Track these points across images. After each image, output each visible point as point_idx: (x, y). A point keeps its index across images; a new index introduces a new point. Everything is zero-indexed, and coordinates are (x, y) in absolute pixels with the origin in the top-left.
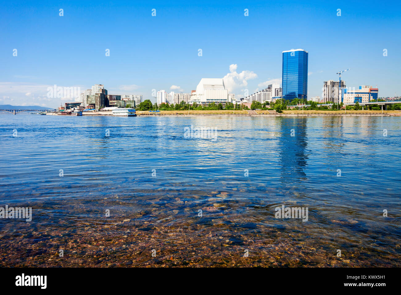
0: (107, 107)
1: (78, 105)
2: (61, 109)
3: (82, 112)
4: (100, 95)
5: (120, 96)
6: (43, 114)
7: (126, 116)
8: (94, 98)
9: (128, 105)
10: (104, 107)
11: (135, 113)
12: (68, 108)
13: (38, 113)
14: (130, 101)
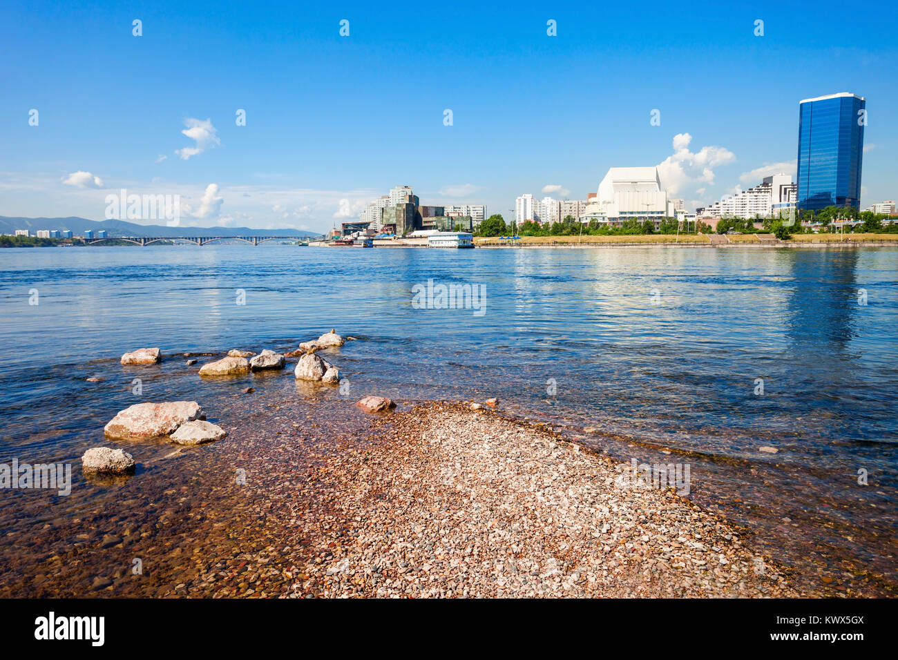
0: (417, 230)
1: (364, 228)
2: (334, 235)
3: (373, 240)
4: (404, 207)
5: (443, 208)
6: (303, 245)
7: (455, 247)
8: (394, 213)
9: (459, 225)
10: (413, 231)
11: (472, 241)
12: (347, 232)
13: (293, 243)
14: (462, 218)
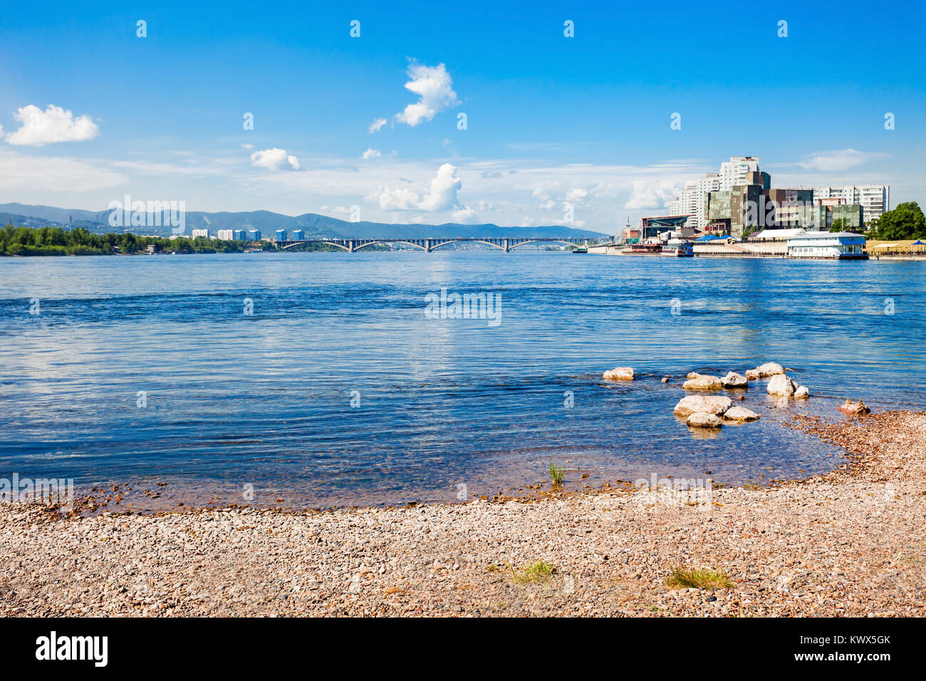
0: (767, 228)
1: (678, 225)
2: (629, 236)
3: (693, 244)
4: (746, 191)
5: (811, 192)
6: (580, 252)
7: (834, 258)
8: (728, 202)
9: (839, 220)
10: (760, 231)
11: (864, 247)
12: (650, 232)
13: (563, 248)
14: (846, 208)
